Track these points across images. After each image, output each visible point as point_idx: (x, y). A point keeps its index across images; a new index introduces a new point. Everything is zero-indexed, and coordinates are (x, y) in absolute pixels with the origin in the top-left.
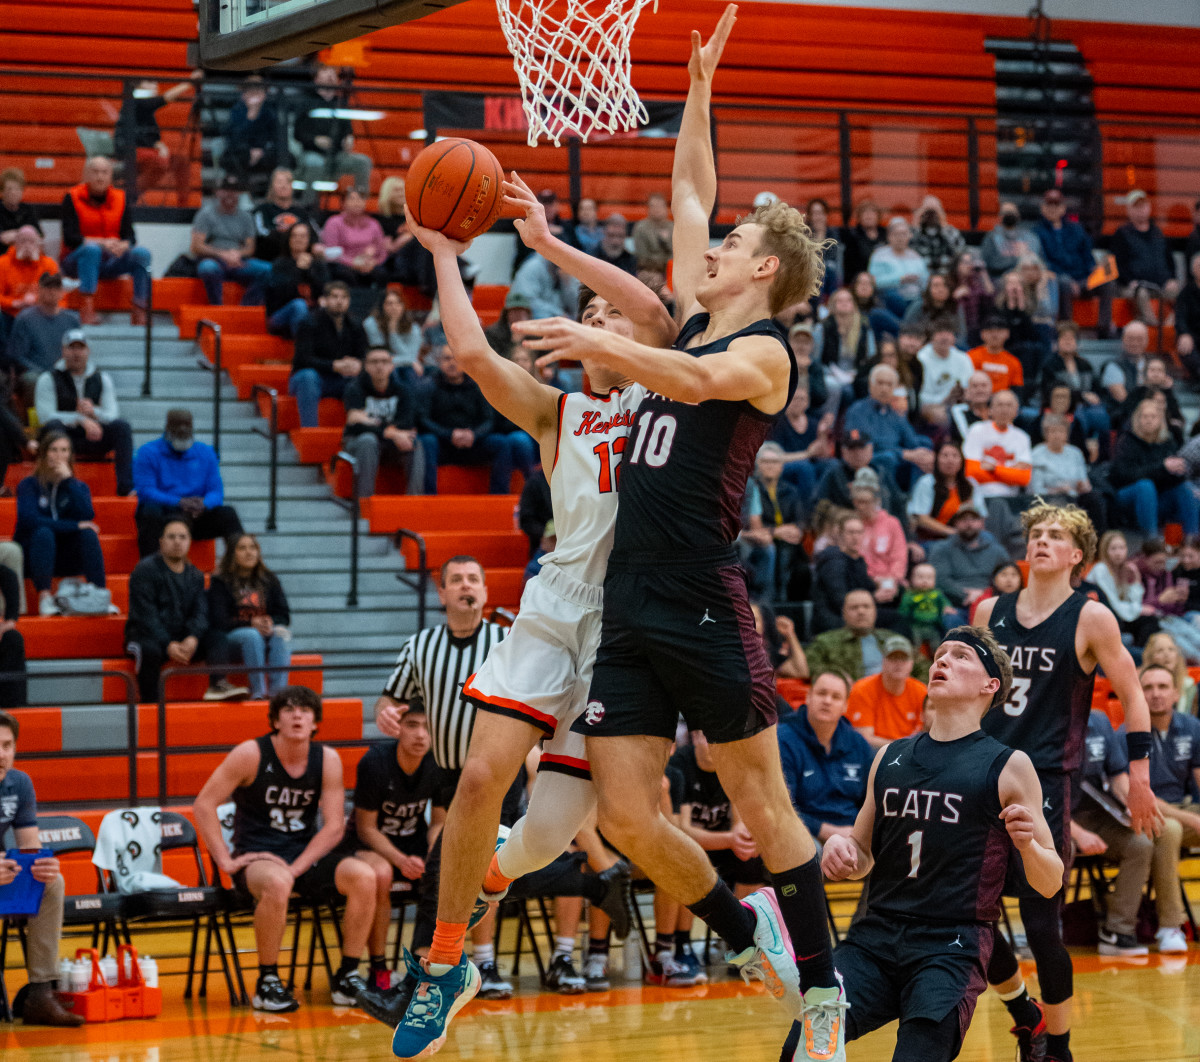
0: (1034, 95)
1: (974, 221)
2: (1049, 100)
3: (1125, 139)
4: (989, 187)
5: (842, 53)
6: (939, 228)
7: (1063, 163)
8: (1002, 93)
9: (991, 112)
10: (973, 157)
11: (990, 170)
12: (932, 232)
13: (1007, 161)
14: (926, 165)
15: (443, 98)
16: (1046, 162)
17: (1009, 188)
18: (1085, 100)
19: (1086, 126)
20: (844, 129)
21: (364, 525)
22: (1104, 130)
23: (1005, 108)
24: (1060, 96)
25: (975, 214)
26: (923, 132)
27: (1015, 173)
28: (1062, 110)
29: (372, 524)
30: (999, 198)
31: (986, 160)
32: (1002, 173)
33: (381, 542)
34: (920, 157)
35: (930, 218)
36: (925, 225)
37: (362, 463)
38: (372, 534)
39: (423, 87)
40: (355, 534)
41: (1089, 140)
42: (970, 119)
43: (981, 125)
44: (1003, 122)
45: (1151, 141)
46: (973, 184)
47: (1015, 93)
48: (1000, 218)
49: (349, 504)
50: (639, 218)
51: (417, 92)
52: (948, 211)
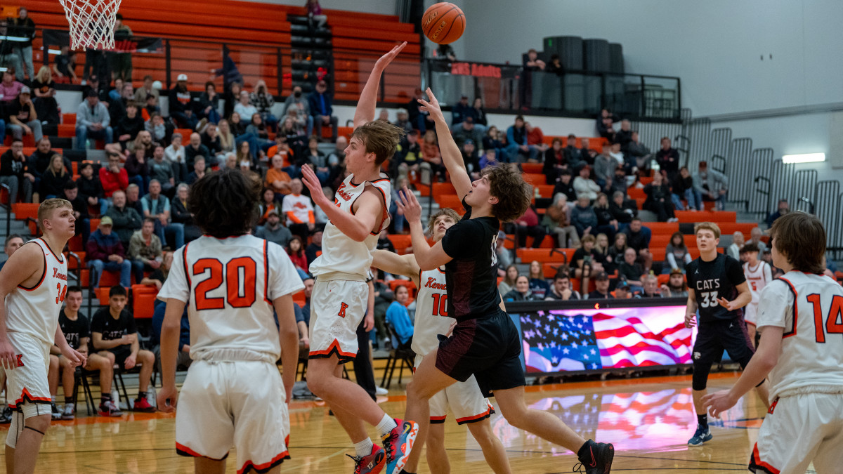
0: (307, 40)
1: (280, 92)
2: (313, 42)
3: (347, 60)
4: (287, 78)
5: (226, 19)
6: (264, 94)
7: (320, 69)
8: (294, 38)
9: (289, 46)
10: (280, 65)
11: (289, 71)
12: (261, 95)
13: (296, 67)
14: (263, 68)
15: (51, 32)
16: (312, 68)
17: (297, 78)
18: (328, 42)
19: (328, 53)
20: (226, 51)
21: (13, 216)
22: (335, 55)
23: (295, 45)
24: (318, 40)
25: (280, 88)
26: (262, 54)
27: (299, 72)
28: (319, 47)
29: (16, 215)
30: (293, 83)
31: (286, 66)
32: (293, 72)
33: (21, 223)
34: (260, 64)
35: (261, 89)
36: (259, 93)
37: (12, 189)
38: (17, 219)
39: (43, 27)
40: (8, 219)
41: (329, 59)
42: (279, 49)
43: (283, 51)
44: (294, 51)
45: (356, 60)
46: (280, 76)
47: (299, 39)
48: (294, 92)
49: (6, 206)
50: (140, 86)
51: (40, 29)
52: (269, 87)
